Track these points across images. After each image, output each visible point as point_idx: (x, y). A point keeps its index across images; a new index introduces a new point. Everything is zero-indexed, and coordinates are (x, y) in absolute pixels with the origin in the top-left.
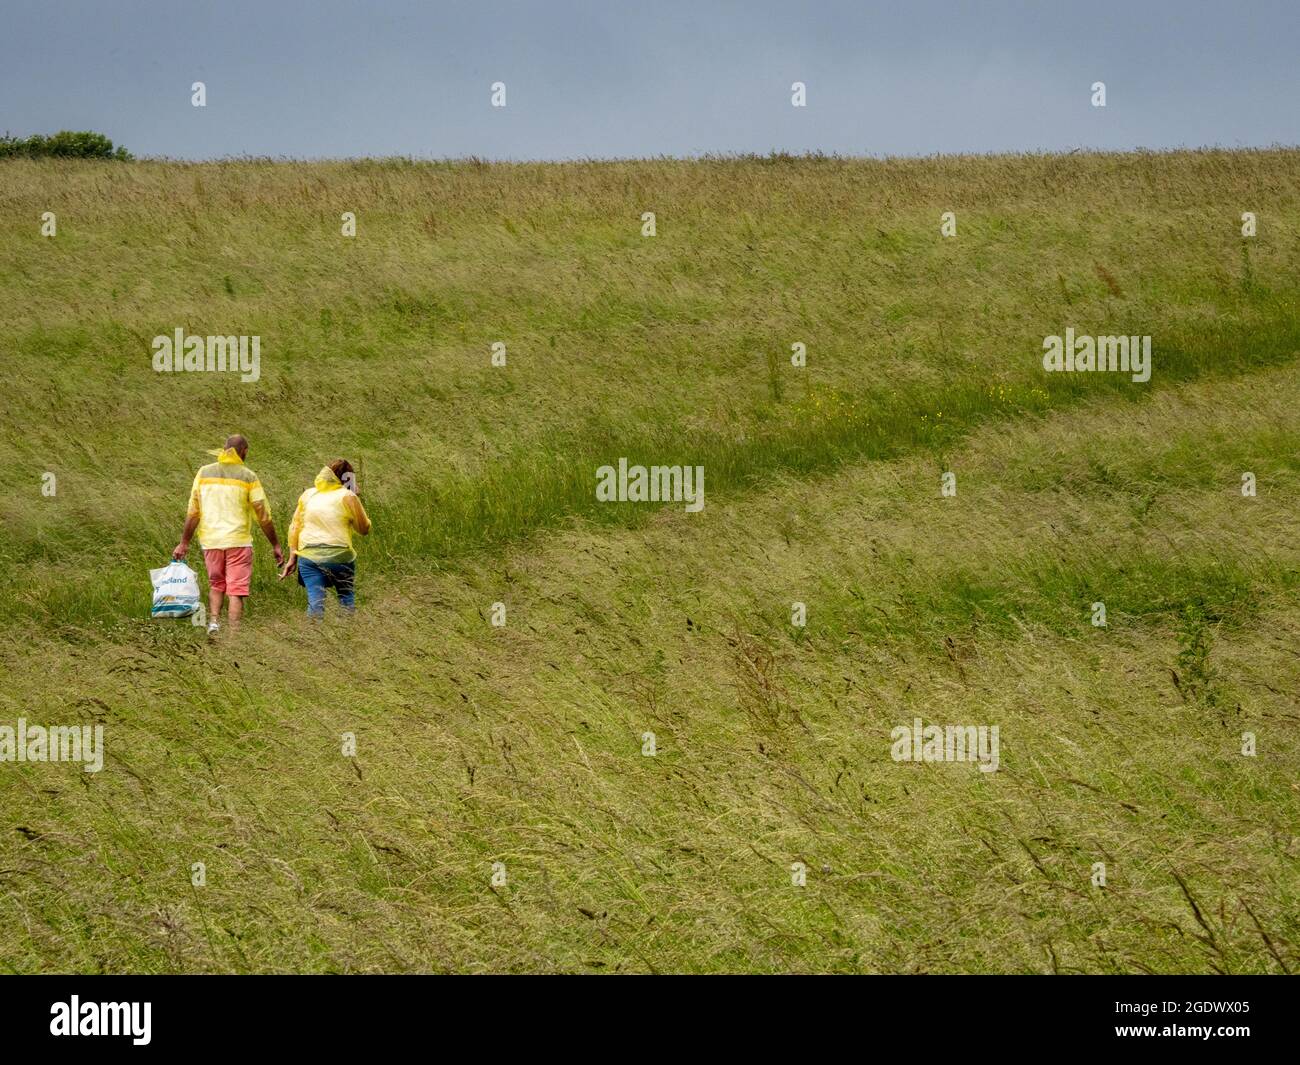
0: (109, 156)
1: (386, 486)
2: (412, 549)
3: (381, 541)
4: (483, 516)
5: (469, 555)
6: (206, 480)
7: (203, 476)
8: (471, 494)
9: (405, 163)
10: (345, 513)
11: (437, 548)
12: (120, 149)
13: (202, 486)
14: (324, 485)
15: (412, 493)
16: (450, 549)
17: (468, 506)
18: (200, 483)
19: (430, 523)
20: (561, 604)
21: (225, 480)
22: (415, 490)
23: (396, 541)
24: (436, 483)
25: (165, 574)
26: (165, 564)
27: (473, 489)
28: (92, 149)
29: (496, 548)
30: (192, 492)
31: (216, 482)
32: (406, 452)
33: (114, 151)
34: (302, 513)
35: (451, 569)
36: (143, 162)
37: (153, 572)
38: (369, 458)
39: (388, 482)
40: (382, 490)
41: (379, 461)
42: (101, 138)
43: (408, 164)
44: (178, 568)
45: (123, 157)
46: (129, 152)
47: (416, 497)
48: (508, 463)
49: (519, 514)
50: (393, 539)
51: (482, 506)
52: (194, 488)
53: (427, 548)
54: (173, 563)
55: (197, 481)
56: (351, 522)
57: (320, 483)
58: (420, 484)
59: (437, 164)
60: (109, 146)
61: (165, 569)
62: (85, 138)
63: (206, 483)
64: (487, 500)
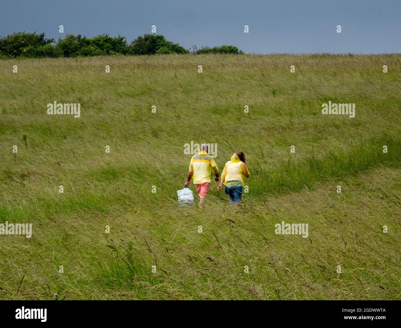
0: (237, 53)
1: (320, 154)
2: (329, 174)
3: (319, 171)
4: (351, 164)
5: (346, 176)
6: (194, 160)
7: (194, 159)
8: (347, 157)
9: (328, 55)
10: (241, 170)
11: (336, 174)
12: (240, 51)
13: (193, 162)
14: (234, 160)
15: (329, 157)
16: (340, 174)
17: (346, 161)
18: (193, 161)
19: (334, 166)
20: (375, 191)
21: (201, 160)
22: (330, 156)
23: (324, 171)
24: (336, 154)
25: (182, 192)
26: (182, 189)
27: (348, 156)
28: (232, 51)
29: (355, 174)
30: (190, 164)
31: (198, 161)
32: (327, 144)
33: (239, 51)
34: (226, 169)
35: (341, 180)
36: (247, 55)
37: (178, 191)
38: (316, 146)
39: (321, 153)
40: (320, 156)
41: (319, 147)
42: (235, 48)
43: (329, 55)
44: (187, 190)
45: (241, 53)
46: (243, 52)
47: (330, 158)
48: (359, 148)
49: (362, 164)
50: (323, 171)
51: (351, 160)
52: (191, 163)
53: (333, 174)
54: (184, 188)
55: (192, 160)
56: (243, 173)
57: (233, 159)
58: (332, 154)
59: (338, 55)
60: (237, 50)
61: (182, 190)
62: (230, 47)
63: (195, 161)
64: (352, 159)
